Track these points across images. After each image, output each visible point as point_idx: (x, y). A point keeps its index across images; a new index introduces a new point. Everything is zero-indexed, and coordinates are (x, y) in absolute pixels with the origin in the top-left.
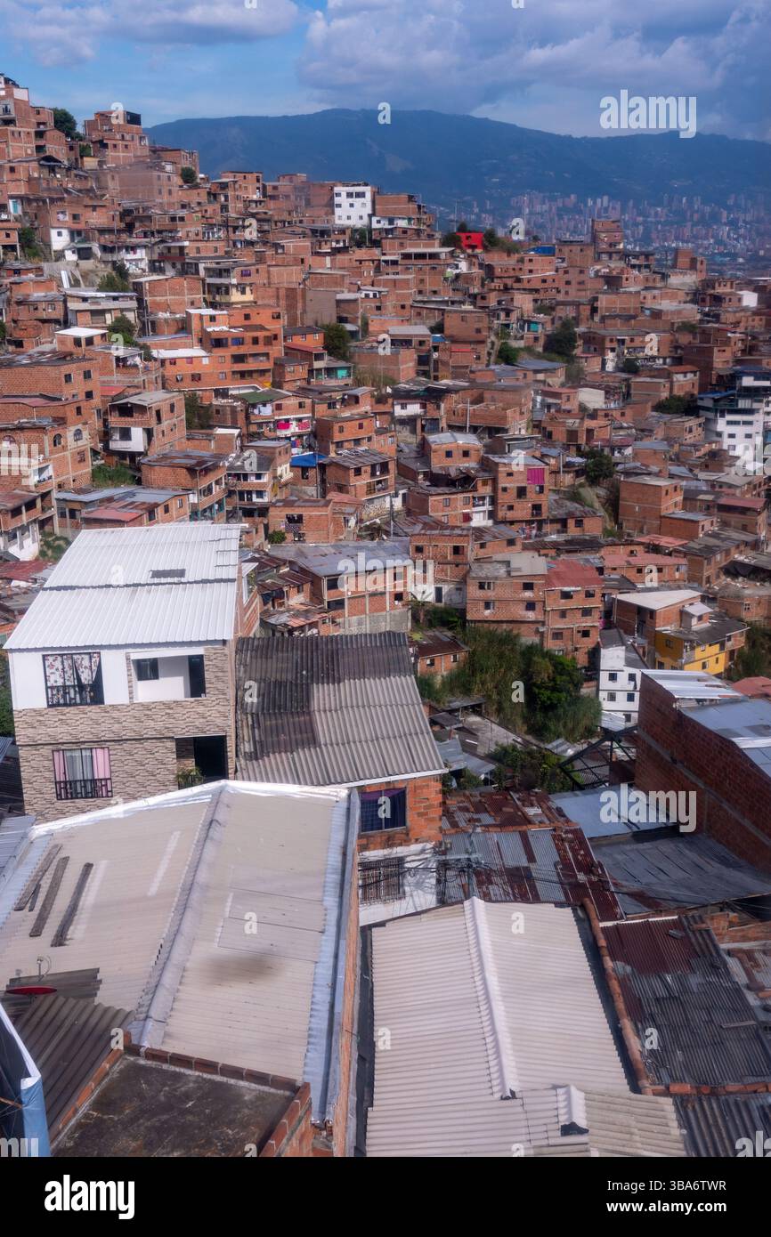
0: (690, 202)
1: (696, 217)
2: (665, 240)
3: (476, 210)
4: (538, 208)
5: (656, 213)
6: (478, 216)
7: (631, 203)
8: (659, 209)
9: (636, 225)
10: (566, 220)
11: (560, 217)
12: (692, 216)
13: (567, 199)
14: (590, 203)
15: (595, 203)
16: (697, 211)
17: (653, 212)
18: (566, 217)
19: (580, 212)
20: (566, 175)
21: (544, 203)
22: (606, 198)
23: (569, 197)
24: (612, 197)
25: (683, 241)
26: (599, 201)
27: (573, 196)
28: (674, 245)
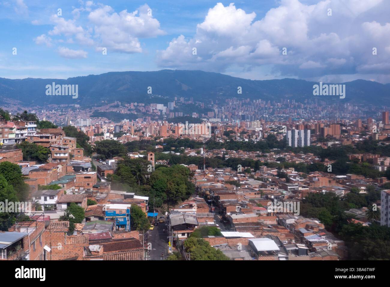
0: (291, 102)
1: (292, 106)
2: (279, 113)
3: (212, 103)
4: (235, 103)
5: (278, 105)
6: (213, 105)
7: (269, 102)
8: (279, 104)
9: (270, 108)
10: (244, 107)
11: (242, 106)
12: (291, 106)
13: (246, 100)
14: (254, 101)
15: (256, 101)
16: (293, 105)
17: (276, 105)
18: (244, 106)
19: (250, 104)
20: (247, 92)
21: (237, 101)
22: (260, 100)
23: (247, 99)
24: (263, 99)
25: (286, 114)
26: (258, 101)
27: (248, 99)
28: (282, 115)
